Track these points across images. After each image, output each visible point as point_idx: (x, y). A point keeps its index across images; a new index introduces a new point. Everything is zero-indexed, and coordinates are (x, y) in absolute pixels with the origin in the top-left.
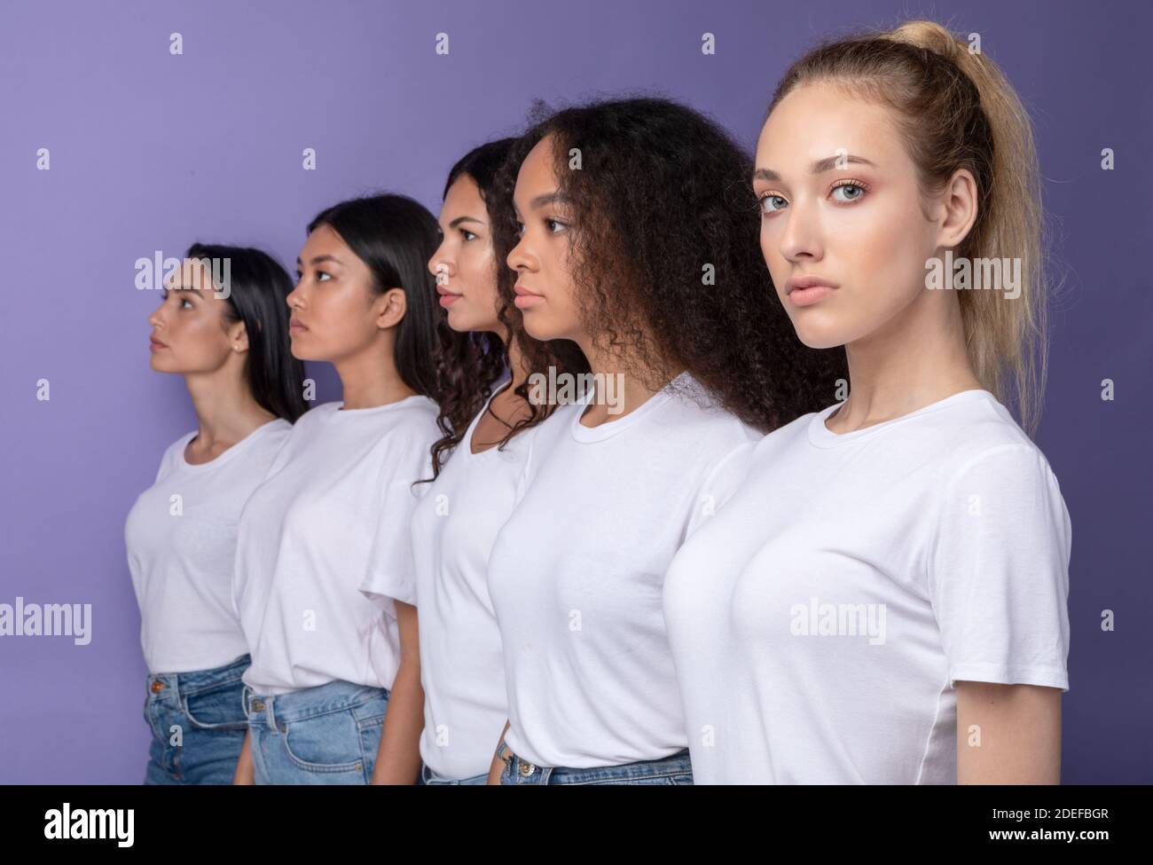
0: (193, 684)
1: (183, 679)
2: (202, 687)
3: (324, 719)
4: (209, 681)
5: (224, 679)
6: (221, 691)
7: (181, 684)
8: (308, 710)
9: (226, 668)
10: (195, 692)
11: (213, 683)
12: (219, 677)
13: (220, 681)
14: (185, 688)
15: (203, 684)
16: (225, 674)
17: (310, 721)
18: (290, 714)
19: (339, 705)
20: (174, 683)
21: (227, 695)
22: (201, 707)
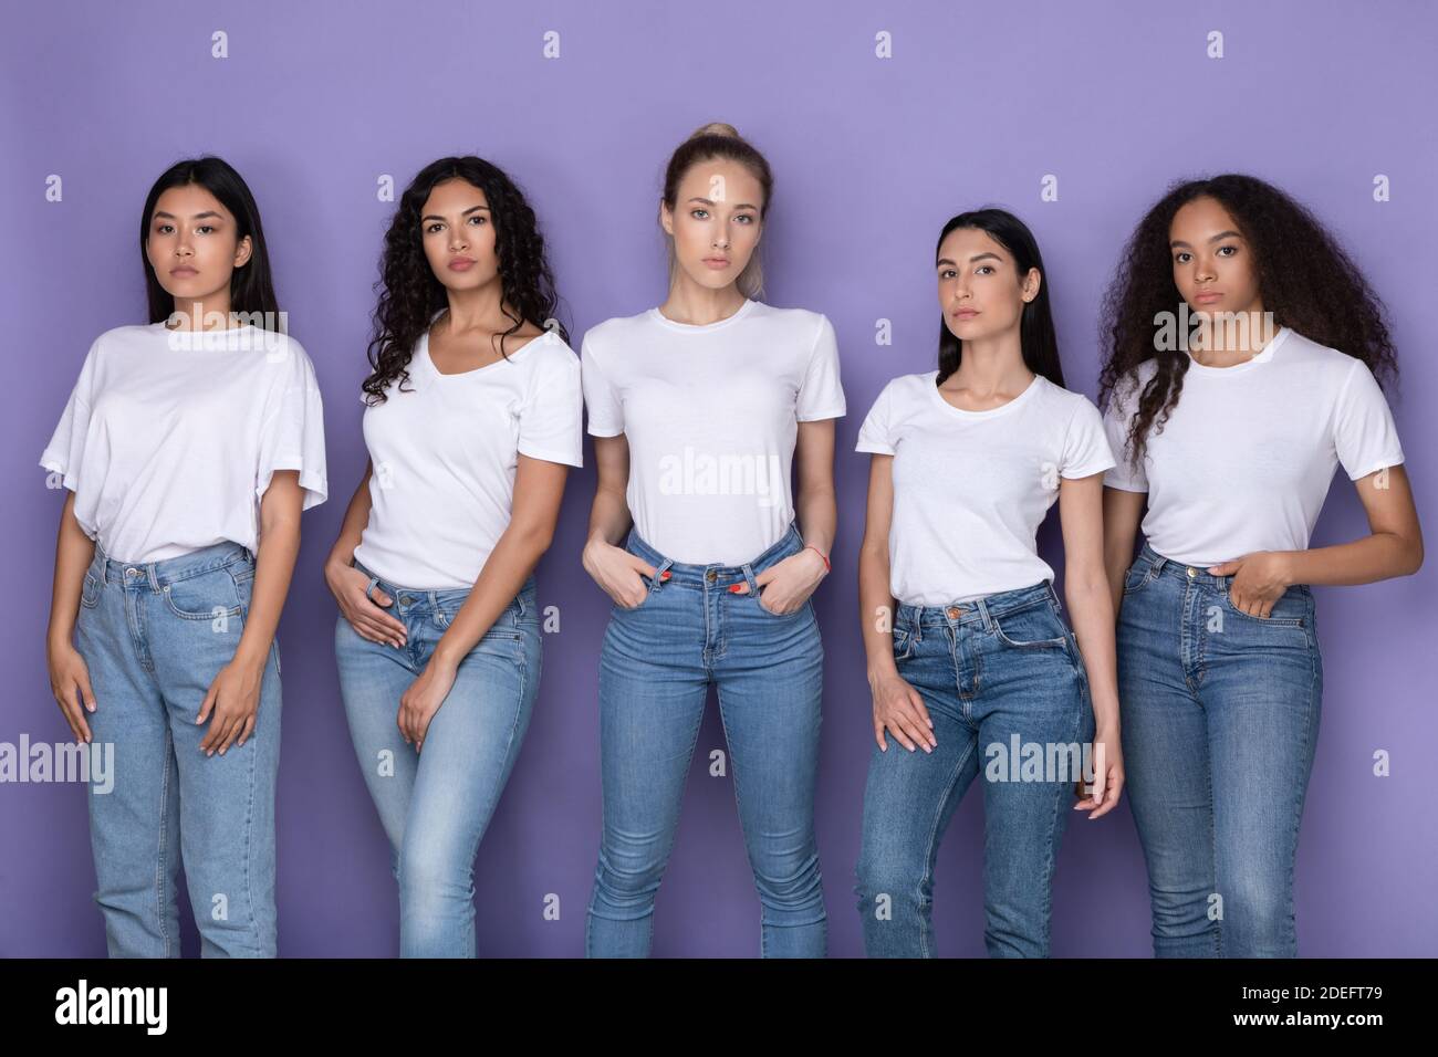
0: (1001, 606)
1: (991, 603)
2: (1009, 608)
3: (205, 577)
4: (1016, 603)
5: (1029, 600)
6: (1028, 611)
7: (988, 606)
8: (189, 571)
9: (1030, 590)
10: (1003, 613)
11: (1020, 604)
12: (1025, 598)
13: (1025, 602)
14: (993, 610)
15: (1011, 605)
16: (1029, 595)
17: (191, 581)
18: (172, 576)
19: (216, 565)
20: (982, 607)
21: (1035, 614)
22: (1010, 627)
